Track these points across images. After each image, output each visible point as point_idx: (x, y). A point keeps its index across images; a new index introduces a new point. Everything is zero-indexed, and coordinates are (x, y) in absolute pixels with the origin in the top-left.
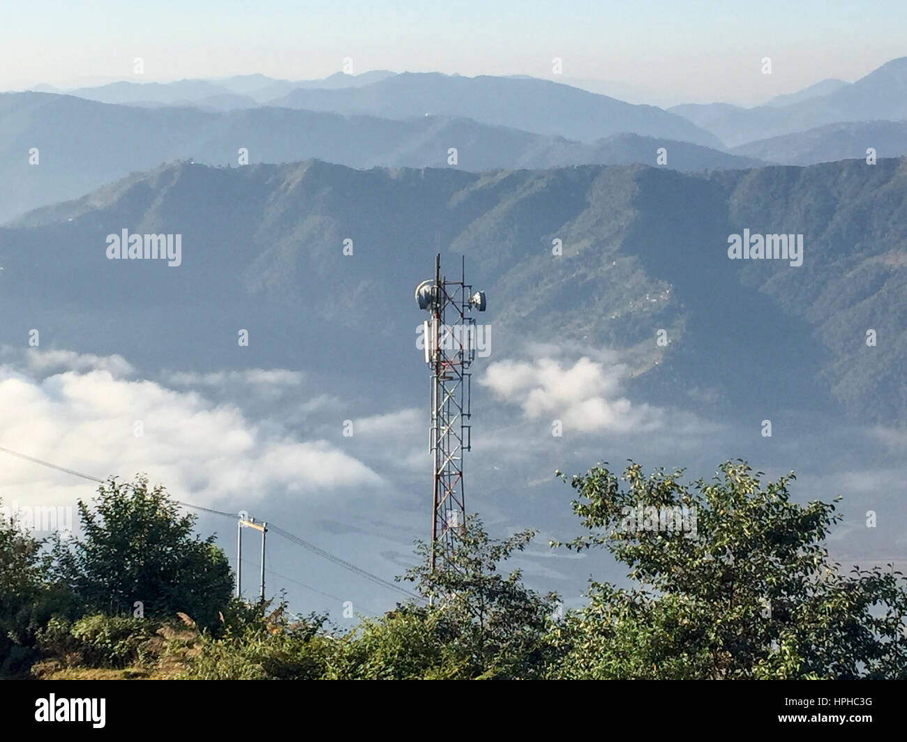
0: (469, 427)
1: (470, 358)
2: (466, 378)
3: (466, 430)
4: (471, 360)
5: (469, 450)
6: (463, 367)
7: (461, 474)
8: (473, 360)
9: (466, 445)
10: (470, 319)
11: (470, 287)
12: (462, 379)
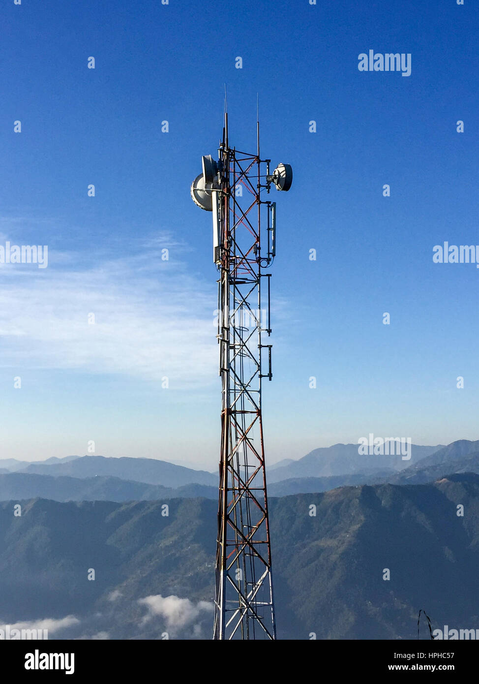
0: (270, 347)
1: (269, 253)
2: (264, 280)
3: (265, 351)
4: (271, 255)
5: (270, 380)
6: (260, 265)
7: (259, 413)
8: (274, 255)
9: (265, 372)
10: (268, 203)
11: (268, 161)
12: (258, 282)
